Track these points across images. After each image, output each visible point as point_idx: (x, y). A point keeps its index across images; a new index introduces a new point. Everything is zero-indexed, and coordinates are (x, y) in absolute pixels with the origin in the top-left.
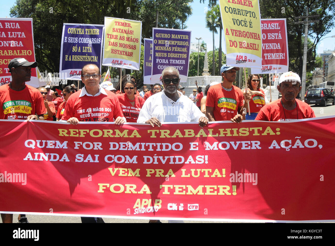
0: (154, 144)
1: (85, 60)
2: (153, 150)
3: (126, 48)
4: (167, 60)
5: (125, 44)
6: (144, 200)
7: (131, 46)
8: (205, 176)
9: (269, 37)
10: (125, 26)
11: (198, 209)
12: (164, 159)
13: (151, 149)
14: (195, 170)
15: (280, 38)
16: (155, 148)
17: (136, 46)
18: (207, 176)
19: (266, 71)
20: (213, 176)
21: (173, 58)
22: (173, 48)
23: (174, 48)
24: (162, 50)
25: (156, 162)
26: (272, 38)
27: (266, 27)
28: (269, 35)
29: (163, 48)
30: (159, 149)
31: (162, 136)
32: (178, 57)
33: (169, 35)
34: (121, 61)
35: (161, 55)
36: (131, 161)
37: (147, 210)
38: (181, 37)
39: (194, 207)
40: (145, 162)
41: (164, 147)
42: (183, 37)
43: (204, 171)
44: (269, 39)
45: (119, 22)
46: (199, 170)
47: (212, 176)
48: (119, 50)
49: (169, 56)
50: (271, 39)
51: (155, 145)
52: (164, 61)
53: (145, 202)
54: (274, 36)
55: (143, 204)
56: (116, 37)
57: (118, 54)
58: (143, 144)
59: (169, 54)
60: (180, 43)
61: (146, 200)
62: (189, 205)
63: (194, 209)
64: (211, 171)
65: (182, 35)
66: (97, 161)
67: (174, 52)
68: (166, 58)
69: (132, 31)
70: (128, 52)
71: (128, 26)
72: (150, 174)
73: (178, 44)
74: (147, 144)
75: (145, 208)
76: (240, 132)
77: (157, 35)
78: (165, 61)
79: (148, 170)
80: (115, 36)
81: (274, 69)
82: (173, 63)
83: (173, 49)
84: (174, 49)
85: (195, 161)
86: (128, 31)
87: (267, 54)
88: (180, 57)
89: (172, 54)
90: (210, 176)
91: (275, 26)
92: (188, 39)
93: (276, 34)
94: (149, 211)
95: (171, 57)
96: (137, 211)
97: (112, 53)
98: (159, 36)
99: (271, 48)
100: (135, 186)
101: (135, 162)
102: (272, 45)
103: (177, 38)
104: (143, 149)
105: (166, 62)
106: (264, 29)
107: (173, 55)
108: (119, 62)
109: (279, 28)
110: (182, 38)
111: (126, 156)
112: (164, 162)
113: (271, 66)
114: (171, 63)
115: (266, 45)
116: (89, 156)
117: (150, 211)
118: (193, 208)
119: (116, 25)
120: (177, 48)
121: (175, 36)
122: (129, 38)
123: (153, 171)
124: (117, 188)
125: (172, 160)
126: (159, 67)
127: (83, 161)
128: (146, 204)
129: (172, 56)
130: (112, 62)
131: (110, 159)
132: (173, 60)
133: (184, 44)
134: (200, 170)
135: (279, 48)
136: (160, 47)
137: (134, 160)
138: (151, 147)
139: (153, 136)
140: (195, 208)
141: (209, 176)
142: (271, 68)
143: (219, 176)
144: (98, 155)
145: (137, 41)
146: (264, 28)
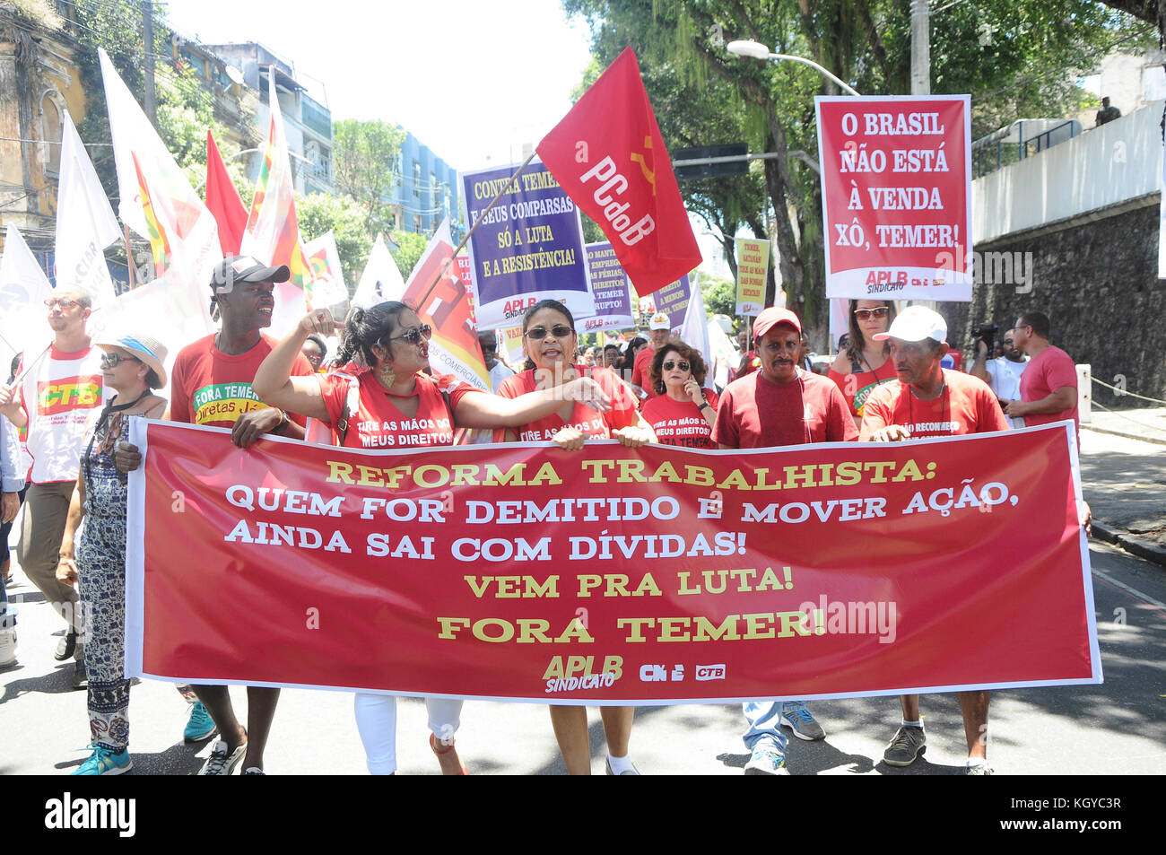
0: (602, 502)
1: (539, 265)
2: (597, 518)
6: (572, 659)
8: (740, 589)
9: (897, 165)
11: (723, 677)
12: (629, 543)
13: (591, 517)
14: (712, 573)
15: (941, 167)
16: (603, 512)
18: (744, 587)
19: (886, 288)
20: (762, 587)
25: (606, 555)
26: (911, 169)
27: (887, 127)
28: (897, 157)
30: (614, 516)
31: (624, 478)
36: (532, 554)
37: (581, 683)
39: (714, 672)
40: (576, 555)
41: (629, 509)
43: (738, 576)
44: (896, 170)
46: (723, 573)
47: (758, 588)
50: (904, 170)
51: (603, 505)
53: (577, 664)
54: (920, 159)
55: (571, 668)
58: (568, 503)
61: (580, 658)
62: (698, 668)
63: (713, 676)
64: (754, 576)
66: (428, 555)
72: (589, 590)
74: (580, 502)
75: (576, 679)
76: (838, 475)
79: (583, 578)
81: (914, 284)
85: (713, 549)
87: (887, 227)
90: (754, 588)
91: (922, 122)
93: (928, 153)
94: (587, 684)
96: (554, 685)
99: (903, 204)
100: (545, 625)
101: (546, 557)
102: (907, 193)
104: (569, 517)
106: (881, 133)
109: (939, 129)
111: (516, 540)
112: (628, 553)
113: (902, 273)
115: (886, 194)
116: (406, 540)
117: (591, 686)
118: (710, 675)
123: (598, 581)
124: (494, 630)
125: (651, 546)
127: (390, 553)
128: (579, 669)
131: (467, 550)
134: (726, 572)
135: (935, 204)
137: (541, 549)
138: (591, 510)
139: (598, 478)
140: (716, 675)
141: (750, 589)
142: (902, 281)
143: (777, 586)
144: (433, 539)
146: (880, 130)
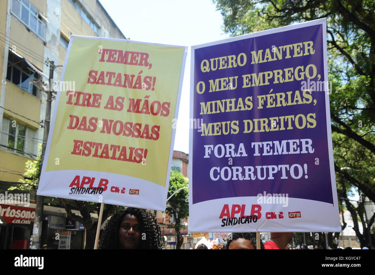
3: (125, 134)
4: (242, 145)
5: (121, 123)
7: (143, 127)
10: (131, 63)
17: (158, 128)
21: (266, 136)
22: (260, 97)
23: (264, 96)
24: (223, 111)
29: (226, 103)
32: (282, 128)
33: (242, 57)
34: (102, 180)
35: (221, 128)
38: (284, 54)
42: (292, 52)
45: (111, 51)
48: (98, 142)
49: (249, 129)
52: (232, 150)
56: (95, 100)
57: (96, 155)
59: (248, 123)
60: (284, 76)
65: (288, 47)
67: (266, 113)
68: (235, 139)
69: (150, 78)
70: (131, 149)
71: (141, 61)
73: (276, 82)
77: (205, 64)
78: (236, 150)
80: (92, 97)
82: (265, 154)
83: (261, 102)
84: (266, 102)
86: (139, 78)
88: (290, 127)
89: (259, 123)
92: (312, 52)
95: (256, 130)
97: (74, 153)
98: (210, 66)
103: (270, 60)
105: (239, 151)
107: (262, 125)
108: (96, 185)
110: (288, 56)
114: (257, 154)
119: (102, 60)
120: (273, 95)
121: (263, 54)
122: (139, 101)
126: (216, 174)
129: (259, 128)
130: (73, 184)
132: (265, 143)
133: (300, 76)
136: (216, 104)
145: (165, 113)
